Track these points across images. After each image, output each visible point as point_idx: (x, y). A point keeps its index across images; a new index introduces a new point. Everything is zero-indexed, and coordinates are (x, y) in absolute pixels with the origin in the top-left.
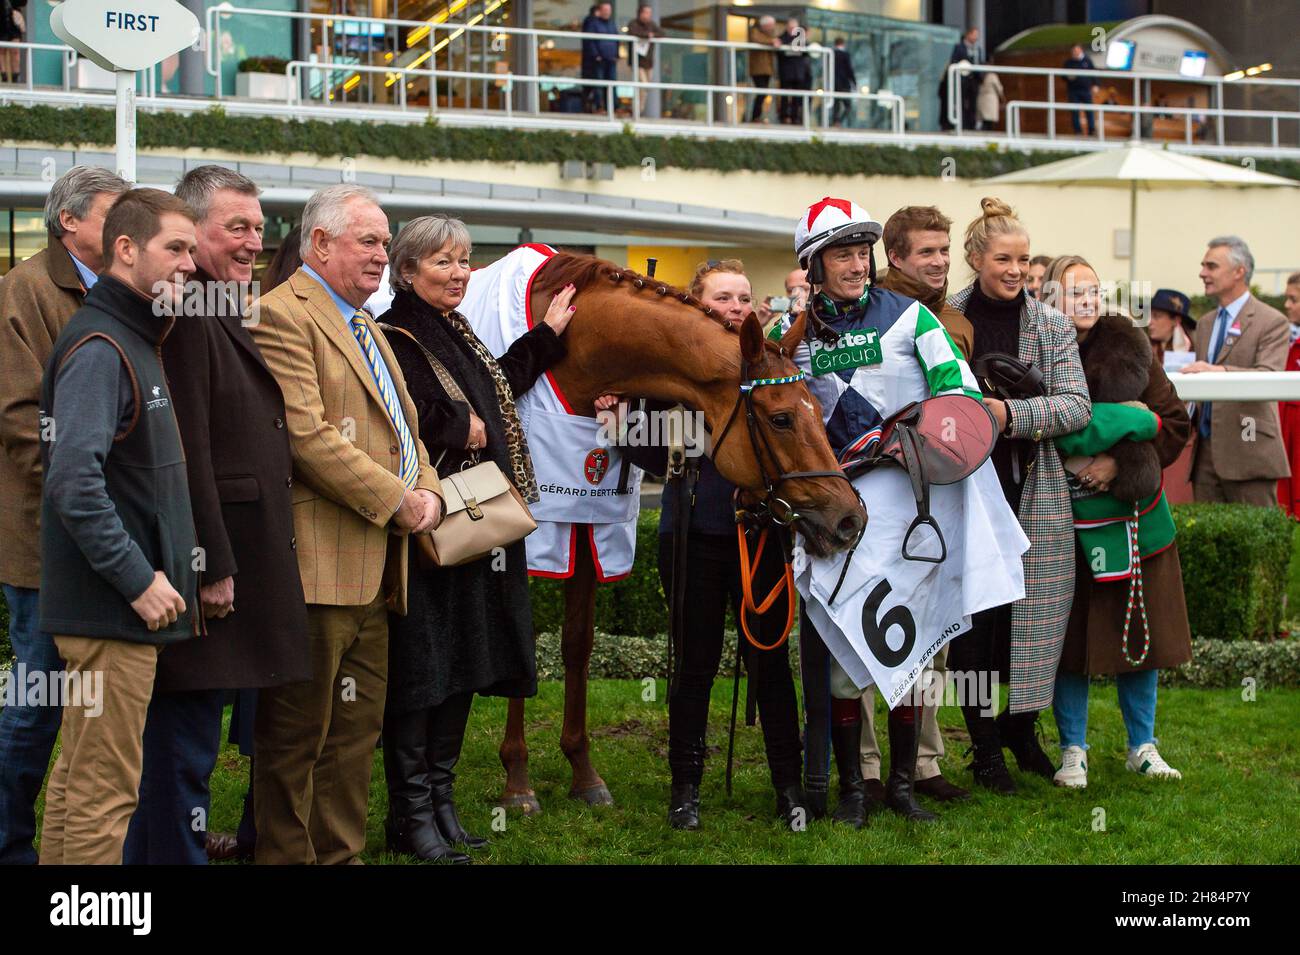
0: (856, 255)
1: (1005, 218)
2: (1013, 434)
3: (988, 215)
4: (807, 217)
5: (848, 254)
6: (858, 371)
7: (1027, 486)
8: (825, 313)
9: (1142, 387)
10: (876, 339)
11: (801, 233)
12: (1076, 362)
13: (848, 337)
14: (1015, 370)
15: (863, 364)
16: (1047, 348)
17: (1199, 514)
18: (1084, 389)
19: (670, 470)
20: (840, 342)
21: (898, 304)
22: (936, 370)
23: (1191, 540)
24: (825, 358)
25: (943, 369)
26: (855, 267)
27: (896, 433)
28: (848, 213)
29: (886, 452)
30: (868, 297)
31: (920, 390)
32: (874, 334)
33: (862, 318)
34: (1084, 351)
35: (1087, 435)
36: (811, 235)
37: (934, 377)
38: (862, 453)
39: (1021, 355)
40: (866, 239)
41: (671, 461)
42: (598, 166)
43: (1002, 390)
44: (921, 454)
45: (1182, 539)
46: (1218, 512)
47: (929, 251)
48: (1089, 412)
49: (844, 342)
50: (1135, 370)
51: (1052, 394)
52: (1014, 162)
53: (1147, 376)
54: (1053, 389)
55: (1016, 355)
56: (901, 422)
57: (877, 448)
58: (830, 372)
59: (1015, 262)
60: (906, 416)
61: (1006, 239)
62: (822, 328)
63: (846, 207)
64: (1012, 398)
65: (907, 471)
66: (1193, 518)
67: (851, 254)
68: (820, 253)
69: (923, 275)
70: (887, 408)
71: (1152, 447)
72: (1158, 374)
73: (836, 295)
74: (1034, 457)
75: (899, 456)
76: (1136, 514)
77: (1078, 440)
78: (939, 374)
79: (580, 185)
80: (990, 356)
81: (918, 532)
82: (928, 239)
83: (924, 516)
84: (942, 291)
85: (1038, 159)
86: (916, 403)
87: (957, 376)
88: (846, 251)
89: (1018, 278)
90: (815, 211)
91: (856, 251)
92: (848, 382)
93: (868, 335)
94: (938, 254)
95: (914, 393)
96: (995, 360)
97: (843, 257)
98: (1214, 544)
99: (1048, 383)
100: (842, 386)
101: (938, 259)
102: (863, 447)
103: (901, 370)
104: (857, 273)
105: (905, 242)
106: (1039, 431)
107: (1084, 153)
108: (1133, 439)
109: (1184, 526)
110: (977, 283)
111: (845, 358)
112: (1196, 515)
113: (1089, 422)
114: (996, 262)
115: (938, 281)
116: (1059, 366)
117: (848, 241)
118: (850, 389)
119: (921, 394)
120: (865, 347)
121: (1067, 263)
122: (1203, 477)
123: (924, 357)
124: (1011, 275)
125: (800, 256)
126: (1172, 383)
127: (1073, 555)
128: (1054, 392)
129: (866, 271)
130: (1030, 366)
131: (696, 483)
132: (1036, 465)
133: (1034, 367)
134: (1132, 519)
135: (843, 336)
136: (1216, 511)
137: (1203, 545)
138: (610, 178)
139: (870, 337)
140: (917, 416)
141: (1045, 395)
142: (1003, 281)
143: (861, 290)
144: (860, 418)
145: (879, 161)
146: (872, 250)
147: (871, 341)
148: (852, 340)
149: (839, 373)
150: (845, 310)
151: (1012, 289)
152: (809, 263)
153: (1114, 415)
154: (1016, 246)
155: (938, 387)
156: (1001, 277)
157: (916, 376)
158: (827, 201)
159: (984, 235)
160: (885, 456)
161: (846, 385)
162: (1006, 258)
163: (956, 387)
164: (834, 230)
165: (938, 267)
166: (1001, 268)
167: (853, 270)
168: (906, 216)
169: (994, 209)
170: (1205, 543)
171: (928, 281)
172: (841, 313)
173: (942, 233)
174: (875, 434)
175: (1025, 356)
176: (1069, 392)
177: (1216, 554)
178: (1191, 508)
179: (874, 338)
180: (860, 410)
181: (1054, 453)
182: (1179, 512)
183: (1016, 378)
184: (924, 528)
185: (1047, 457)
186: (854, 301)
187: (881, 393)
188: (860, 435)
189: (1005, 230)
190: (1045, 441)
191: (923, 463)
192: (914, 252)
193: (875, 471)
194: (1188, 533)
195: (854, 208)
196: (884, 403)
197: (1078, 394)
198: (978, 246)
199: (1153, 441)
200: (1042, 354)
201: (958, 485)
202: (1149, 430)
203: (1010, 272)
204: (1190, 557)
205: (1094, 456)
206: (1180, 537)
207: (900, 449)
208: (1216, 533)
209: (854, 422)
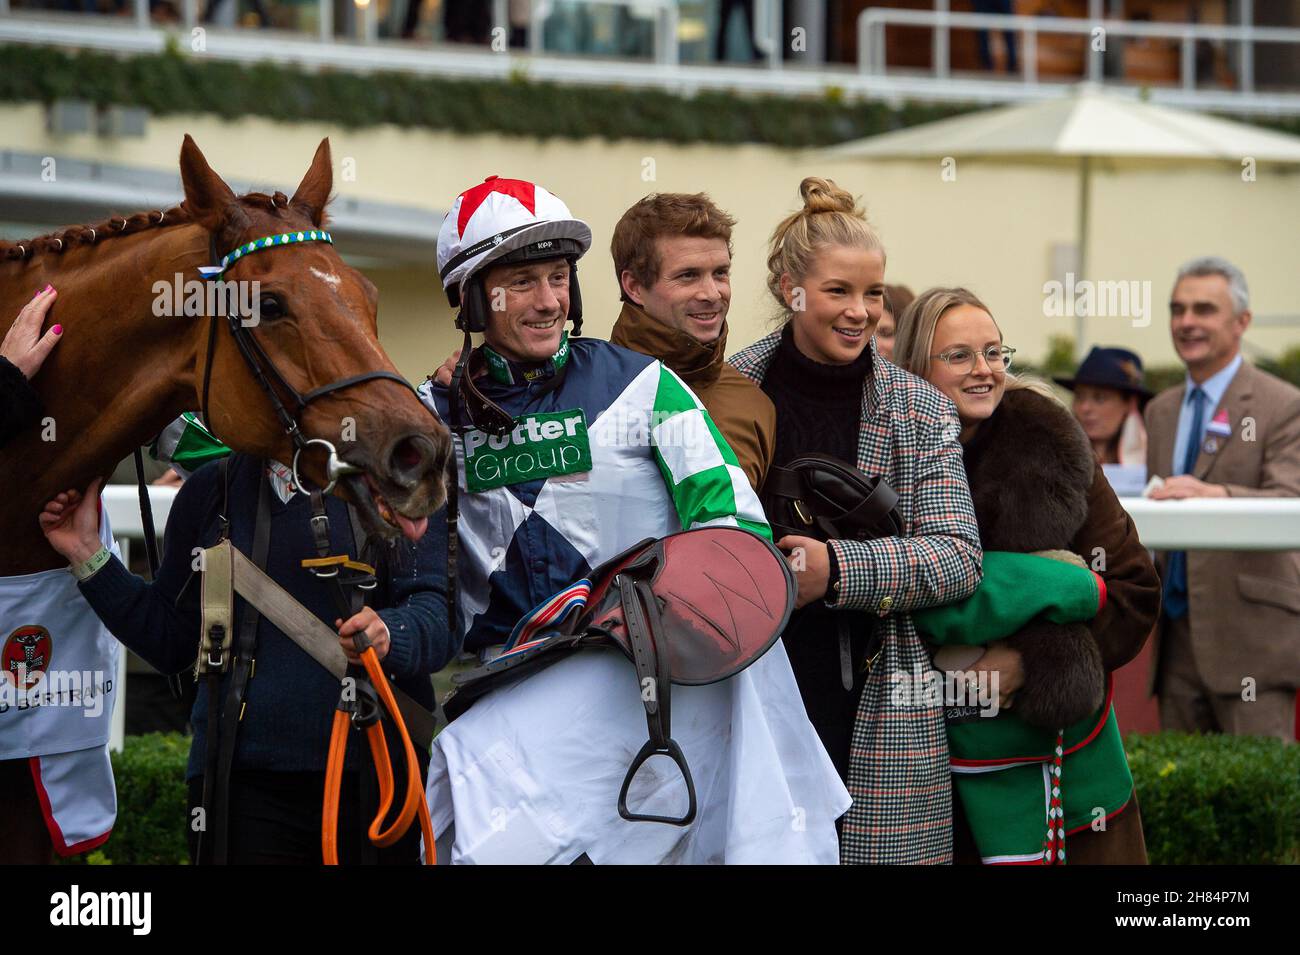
0: (545, 281)
1: (844, 216)
2: (841, 601)
3: (813, 211)
4: (456, 212)
5: (531, 279)
6: (548, 486)
7: (867, 697)
8: (493, 384)
9: (1074, 525)
10: (582, 429)
11: (448, 240)
12: (957, 478)
13: (531, 424)
14: (847, 487)
15: (557, 474)
16: (908, 452)
17: (1184, 752)
18: (971, 528)
19: (203, 657)
20: (516, 433)
21: (623, 365)
22: (689, 483)
23: (1170, 799)
24: (489, 461)
25: (702, 482)
26: (541, 301)
27: (614, 593)
28: (530, 205)
29: (596, 624)
30: (570, 355)
31: (662, 520)
32: (578, 419)
33: (558, 390)
34: (971, 460)
35: (973, 608)
36: (463, 244)
37: (685, 498)
38: (555, 626)
39: (862, 465)
40: (562, 251)
41: (205, 642)
42: (118, 115)
43: (825, 524)
44: (656, 629)
45: (1152, 798)
46: (1218, 751)
47: (692, 274)
48: (978, 569)
49: (524, 434)
50: (1061, 494)
51: (913, 534)
52: (871, 119)
53: (1084, 503)
54: (915, 525)
55: (853, 462)
56: (626, 572)
57: (579, 618)
58: (499, 486)
59: (859, 297)
60: (634, 563)
61: (846, 254)
62: (485, 407)
63: (524, 193)
64: (843, 536)
65: (631, 658)
66: (1172, 760)
67: (536, 278)
68: (481, 276)
69: (681, 317)
70: (601, 551)
71: (1088, 632)
72: (1103, 499)
73: (511, 352)
74: (878, 644)
75: (618, 633)
76: (1059, 751)
77: (954, 617)
78: (695, 491)
79: (84, 146)
80: (805, 461)
81: (650, 771)
82: (691, 251)
83: (660, 741)
84: (718, 345)
85: (916, 115)
86: (652, 542)
87: (725, 496)
88: (527, 272)
89: (863, 326)
90: (472, 200)
91: (544, 272)
92: (531, 504)
93: (567, 421)
94: (709, 279)
95: (651, 523)
96: (814, 468)
97: (522, 283)
98: (1211, 809)
99: (906, 515)
100: (519, 511)
101: (710, 288)
102: (555, 616)
103: (625, 483)
104: (546, 312)
105: (649, 258)
106: (887, 599)
107: (996, 106)
108: (1054, 618)
109: (1155, 774)
110: (788, 331)
111: (525, 463)
112: (1178, 754)
113: (978, 587)
114: (824, 296)
115: (710, 328)
116: (928, 485)
117: (528, 256)
118: (534, 516)
119: (663, 524)
120: (561, 442)
121: (944, 301)
122: (1176, 685)
123: (669, 461)
124: (851, 320)
125: (446, 282)
126: (1128, 515)
127: (949, 821)
128: (917, 529)
129: (562, 308)
130: (876, 480)
131: (249, 679)
132: (884, 657)
133: (882, 483)
134: (1052, 760)
135: (523, 422)
136: (1216, 749)
137: (1189, 810)
138: (139, 133)
139: (571, 425)
140: (654, 562)
141: (901, 534)
142: (835, 328)
143: (554, 342)
144: (551, 568)
145: (630, 116)
146: (573, 270)
147: (571, 432)
148: (539, 430)
149: (514, 489)
150: (529, 376)
151: (852, 344)
152: (462, 294)
153: (1020, 575)
154: (863, 267)
155: (693, 514)
156: (832, 322)
157: (653, 494)
158: (492, 184)
159: (806, 247)
160: (594, 632)
161: (528, 511)
162: (842, 289)
163: (723, 515)
164: (504, 235)
165: (708, 303)
166: (833, 305)
167: (540, 307)
168: (652, 212)
169: (824, 199)
170: (1194, 805)
171: (691, 327)
172: (520, 380)
173: (716, 242)
174: (577, 594)
175: (869, 463)
176: (943, 533)
177: (1213, 826)
178: (1168, 741)
179: (577, 426)
180: (552, 554)
181: (914, 641)
182: (1147, 749)
183: (850, 502)
184: (660, 763)
185: (903, 647)
186: (543, 362)
187: (590, 526)
188: (552, 595)
189: (845, 239)
190: (898, 615)
191: (661, 644)
192: (666, 275)
193: (573, 658)
194: (1162, 787)
195: (541, 195)
196: (593, 543)
197: (960, 536)
198: (793, 265)
199: (1091, 623)
200: (898, 461)
201: (724, 685)
202: (1084, 602)
203: (850, 313)
204: (1166, 830)
205: (986, 646)
206: (1149, 794)
207: (621, 620)
208: (1214, 789)
209: (542, 576)
